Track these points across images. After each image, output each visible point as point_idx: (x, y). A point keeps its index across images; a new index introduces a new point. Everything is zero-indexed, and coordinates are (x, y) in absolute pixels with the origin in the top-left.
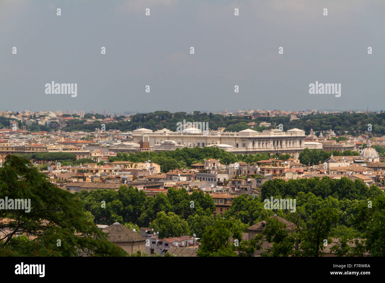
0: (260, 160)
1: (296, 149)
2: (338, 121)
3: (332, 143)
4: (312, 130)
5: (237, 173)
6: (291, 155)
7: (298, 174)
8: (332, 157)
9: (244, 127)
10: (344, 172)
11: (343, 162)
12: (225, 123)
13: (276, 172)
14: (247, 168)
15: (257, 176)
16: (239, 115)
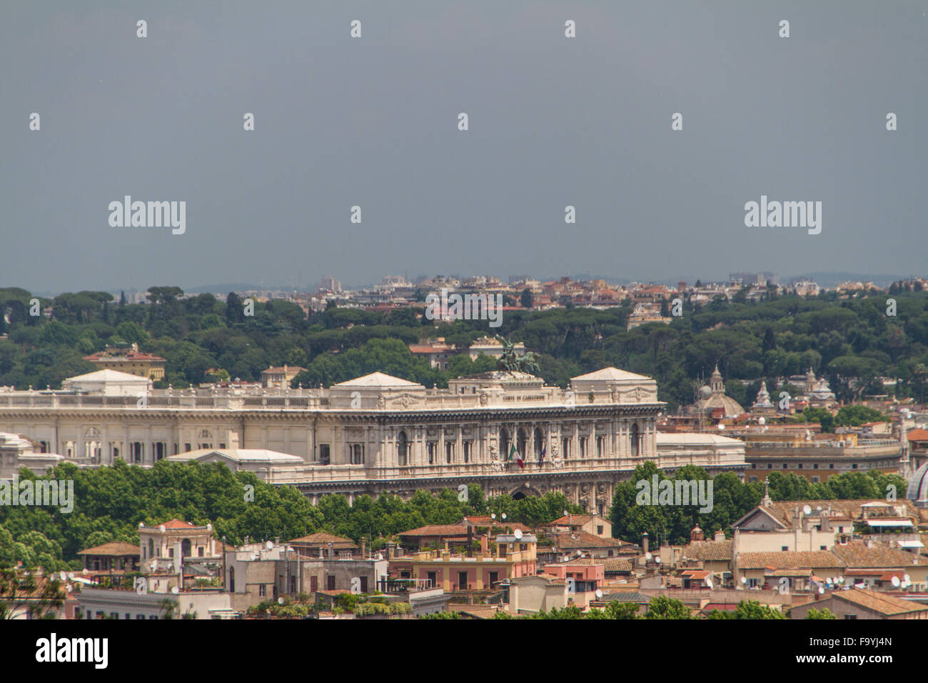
0: (421, 525)
1: (613, 467)
2: (850, 330)
3: (793, 438)
4: (717, 373)
5: (275, 589)
6: (575, 500)
8: (767, 505)
9: (391, 362)
10: (798, 580)
11: (804, 531)
12: (302, 346)
13: (468, 583)
14: (324, 562)
15: (365, 605)
16: (383, 304)
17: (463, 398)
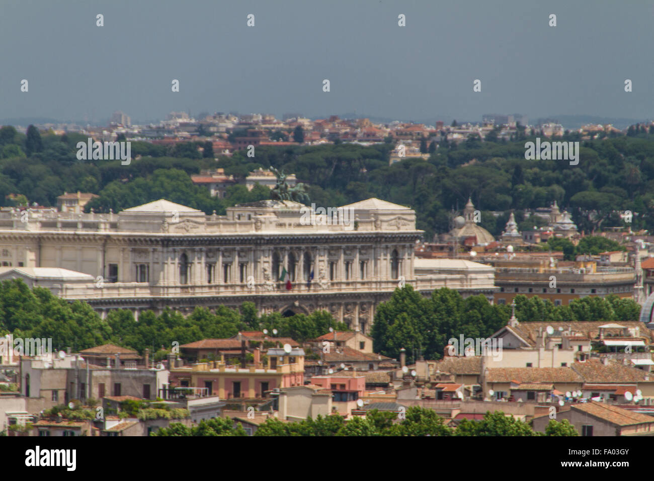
0: (199, 339)
1: (374, 289)
3: (538, 265)
4: (470, 204)
5: (66, 395)
6: (340, 317)
7: (334, 400)
8: (513, 326)
9: (174, 190)
10: (541, 394)
11: (547, 349)
12: (93, 175)
13: (241, 392)
14: (111, 371)
15: (147, 410)
16: (168, 138)
17: (240, 224)
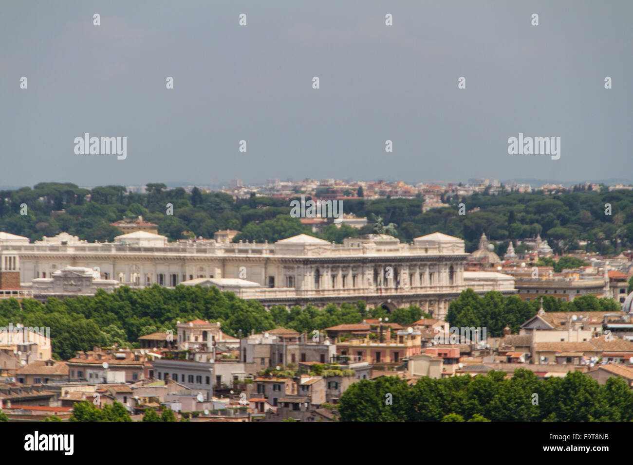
0: (337, 324)
1: (438, 291)
2: (558, 212)
3: (542, 275)
4: (484, 237)
5: (270, 361)
6: (426, 309)
7: (444, 363)
8: (541, 314)
9: (290, 228)
10: (576, 359)
11: (574, 330)
12: (237, 218)
13: (381, 358)
14: (299, 345)
15: (328, 370)
16: (277, 195)
17: (353, 250)
